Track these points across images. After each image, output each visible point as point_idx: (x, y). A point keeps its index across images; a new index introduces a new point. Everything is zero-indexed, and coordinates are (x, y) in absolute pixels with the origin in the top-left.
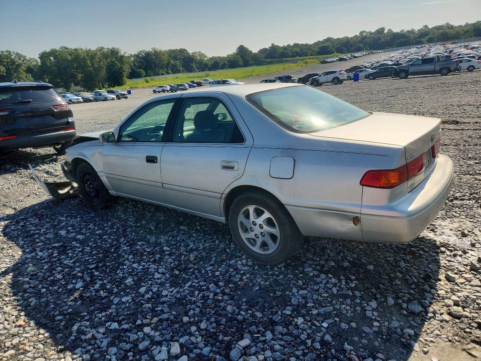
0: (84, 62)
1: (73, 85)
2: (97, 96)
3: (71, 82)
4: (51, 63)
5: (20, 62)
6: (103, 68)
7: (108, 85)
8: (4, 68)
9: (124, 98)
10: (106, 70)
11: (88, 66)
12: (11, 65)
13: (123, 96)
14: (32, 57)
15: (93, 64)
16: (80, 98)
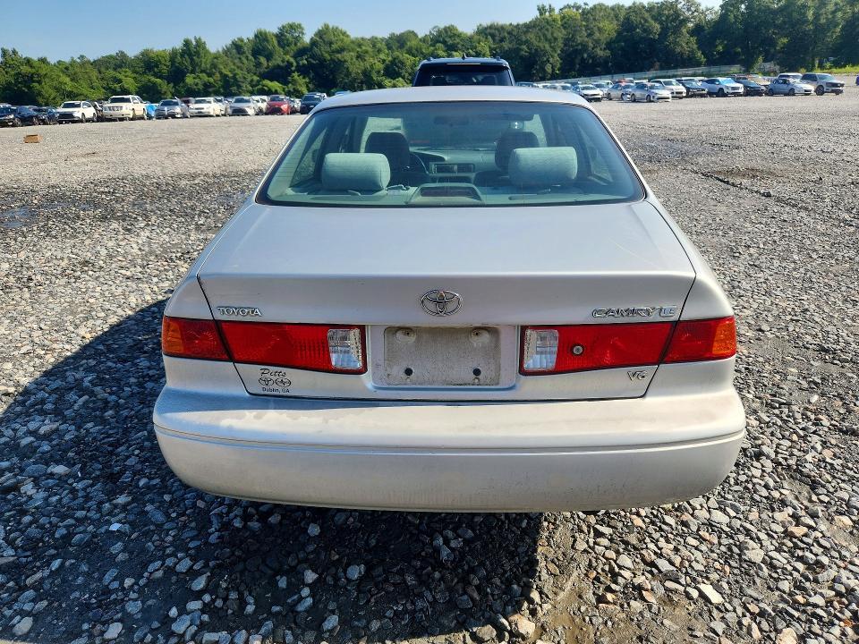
0: (801, 14)
1: (761, 59)
2: (777, 85)
3: (760, 52)
4: (735, 17)
5: (688, 14)
6: (837, 25)
7: (833, 62)
8: (658, 26)
9: (833, 91)
10: (842, 29)
11: (807, 21)
12: (673, 20)
13: (830, 89)
14: (710, 6)
15: (817, 16)
16: (741, 86)
